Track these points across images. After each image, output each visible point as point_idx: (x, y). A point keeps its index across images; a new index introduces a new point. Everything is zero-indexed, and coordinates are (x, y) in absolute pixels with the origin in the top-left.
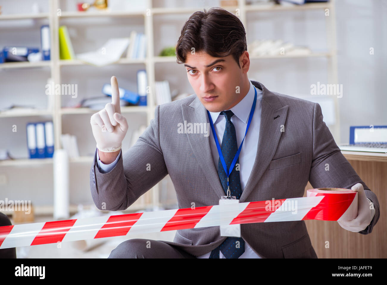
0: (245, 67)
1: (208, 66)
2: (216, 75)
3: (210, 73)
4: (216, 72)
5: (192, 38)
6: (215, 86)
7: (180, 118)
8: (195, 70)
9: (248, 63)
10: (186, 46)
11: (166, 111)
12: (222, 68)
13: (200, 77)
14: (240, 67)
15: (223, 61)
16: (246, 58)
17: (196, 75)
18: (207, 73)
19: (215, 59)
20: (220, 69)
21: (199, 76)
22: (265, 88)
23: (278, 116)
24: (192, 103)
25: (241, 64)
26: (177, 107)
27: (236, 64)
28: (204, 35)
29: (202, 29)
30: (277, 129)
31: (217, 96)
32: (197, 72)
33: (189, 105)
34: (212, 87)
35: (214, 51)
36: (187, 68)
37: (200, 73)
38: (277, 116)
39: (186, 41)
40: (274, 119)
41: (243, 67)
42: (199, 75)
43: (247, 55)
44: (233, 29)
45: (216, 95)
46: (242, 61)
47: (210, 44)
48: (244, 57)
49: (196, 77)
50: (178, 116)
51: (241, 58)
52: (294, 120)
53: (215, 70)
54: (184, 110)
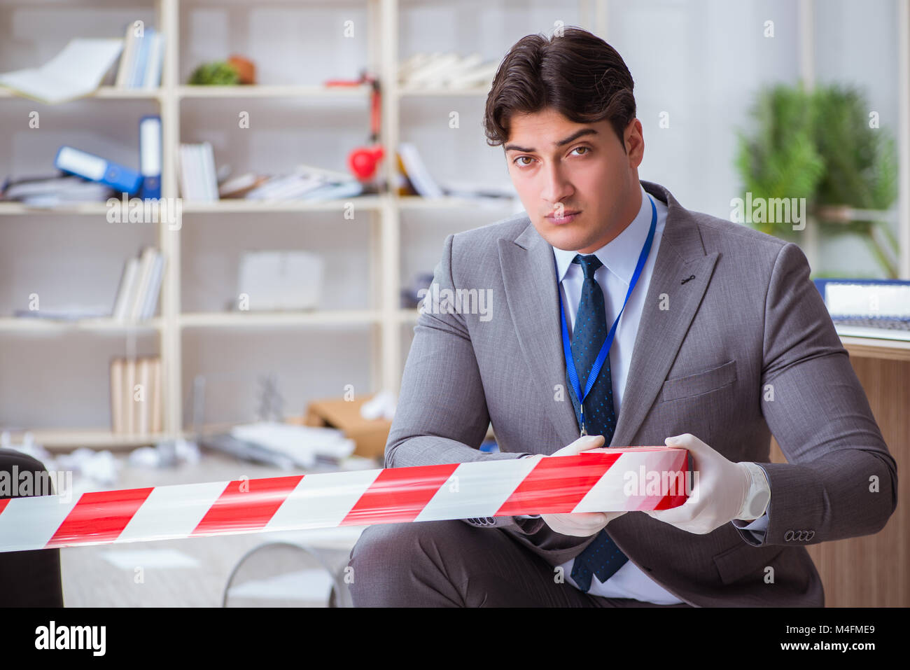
0: (636, 153)
1: (563, 143)
2: (579, 163)
3: (564, 159)
4: (576, 157)
5: (526, 82)
6: (574, 188)
7: (496, 272)
8: (530, 157)
9: (640, 145)
10: (516, 99)
11: (465, 255)
12: (590, 150)
13: (541, 172)
14: (626, 152)
15: (593, 132)
16: (636, 134)
17: (533, 166)
18: (557, 160)
19: (578, 127)
20: (586, 151)
21: (539, 169)
22: (674, 201)
23: (692, 277)
24: (521, 235)
25: (628, 146)
26: (488, 244)
27: (618, 143)
28: (550, 75)
29: (544, 65)
30: (685, 307)
31: (579, 213)
32: (535, 161)
33: (516, 241)
34: (569, 192)
35: (575, 109)
36: (512, 152)
37: (541, 163)
38: (688, 277)
39: (512, 87)
40: (683, 284)
41: (631, 153)
42: (540, 166)
43: (639, 128)
44: (611, 65)
45: (576, 210)
46: (629, 141)
47: (565, 92)
48: (633, 132)
49: (531, 171)
50: (492, 266)
51: (628, 133)
52: (724, 287)
53: (575, 153)
54: (504, 254)
